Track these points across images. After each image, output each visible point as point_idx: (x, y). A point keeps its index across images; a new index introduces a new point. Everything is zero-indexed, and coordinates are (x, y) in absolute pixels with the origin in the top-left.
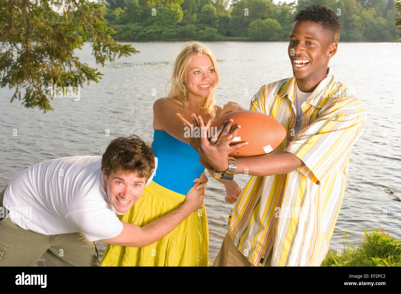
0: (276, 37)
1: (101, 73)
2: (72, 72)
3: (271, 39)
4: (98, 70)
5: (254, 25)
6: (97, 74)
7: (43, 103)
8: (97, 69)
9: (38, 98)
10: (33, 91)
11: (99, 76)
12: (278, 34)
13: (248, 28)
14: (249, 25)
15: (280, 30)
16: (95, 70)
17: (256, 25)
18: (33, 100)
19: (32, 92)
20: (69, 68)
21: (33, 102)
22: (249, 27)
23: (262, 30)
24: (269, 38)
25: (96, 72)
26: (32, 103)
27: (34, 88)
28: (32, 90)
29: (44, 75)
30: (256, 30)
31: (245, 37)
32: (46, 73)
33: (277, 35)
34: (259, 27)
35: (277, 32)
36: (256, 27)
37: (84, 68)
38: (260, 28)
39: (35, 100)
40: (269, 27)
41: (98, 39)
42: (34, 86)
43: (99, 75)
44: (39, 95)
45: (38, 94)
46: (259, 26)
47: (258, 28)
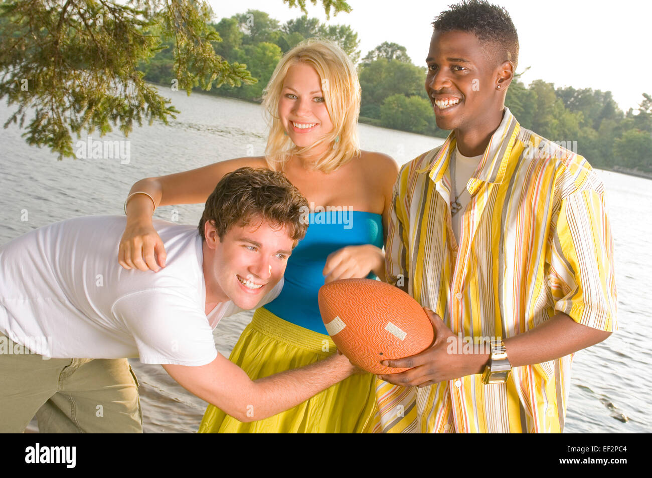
0: (424, 128)
1: (176, 109)
2: (126, 97)
3: (414, 129)
4: (170, 103)
5: (392, 103)
6: (168, 110)
7: (60, 142)
8: (170, 100)
9: (54, 131)
10: (47, 117)
11: (172, 113)
12: (427, 124)
13: (381, 106)
14: (384, 101)
15: (431, 118)
16: (166, 102)
17: (394, 103)
18: (44, 133)
19: (45, 118)
20: (123, 89)
21: (42, 136)
22: (383, 104)
23: (402, 112)
24: (411, 127)
25: (167, 106)
26: (41, 139)
27: (50, 113)
28: (47, 115)
29: (74, 94)
30: (394, 111)
31: (374, 118)
32: (77, 90)
33: (425, 125)
34: (399, 107)
35: (425, 120)
36: (394, 105)
37: (149, 93)
38: (401, 109)
39: (47, 133)
40: (414, 109)
41: (188, 44)
42: (52, 109)
43: (173, 111)
44: (56, 127)
45: (55, 123)
46: (399, 105)
47: (396, 108)
